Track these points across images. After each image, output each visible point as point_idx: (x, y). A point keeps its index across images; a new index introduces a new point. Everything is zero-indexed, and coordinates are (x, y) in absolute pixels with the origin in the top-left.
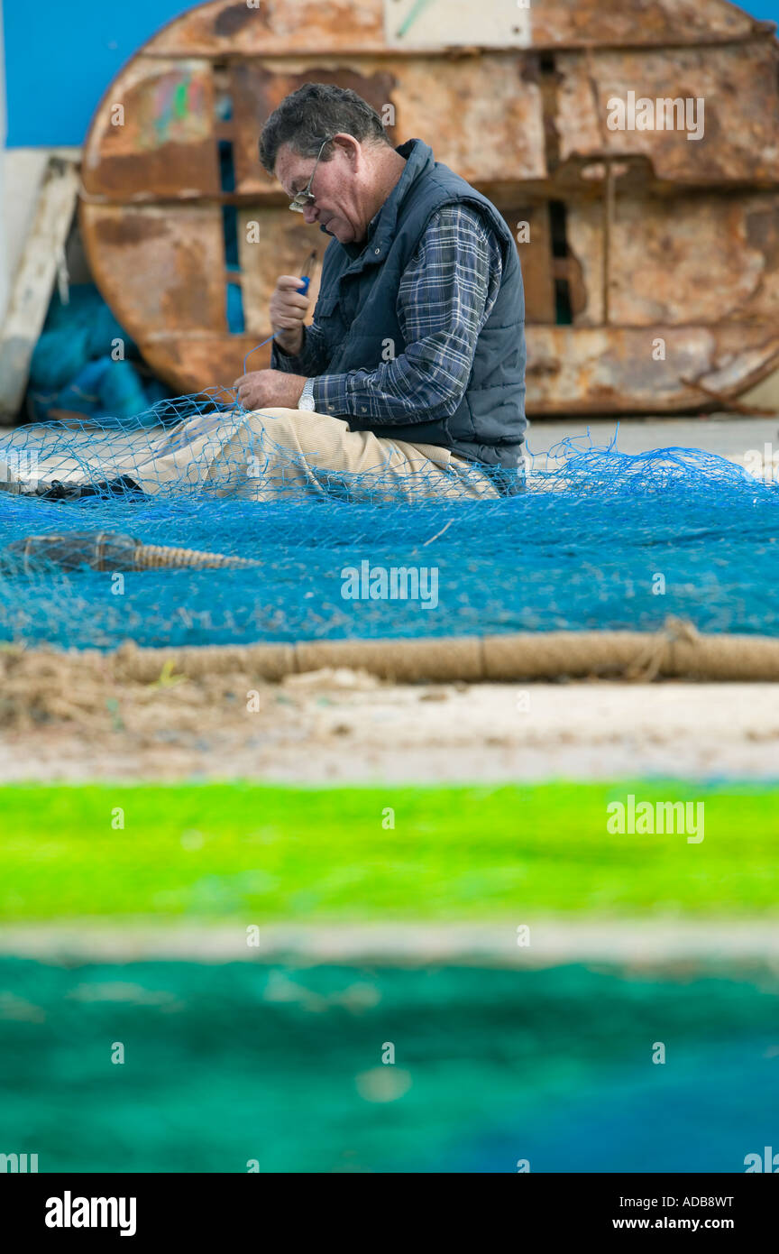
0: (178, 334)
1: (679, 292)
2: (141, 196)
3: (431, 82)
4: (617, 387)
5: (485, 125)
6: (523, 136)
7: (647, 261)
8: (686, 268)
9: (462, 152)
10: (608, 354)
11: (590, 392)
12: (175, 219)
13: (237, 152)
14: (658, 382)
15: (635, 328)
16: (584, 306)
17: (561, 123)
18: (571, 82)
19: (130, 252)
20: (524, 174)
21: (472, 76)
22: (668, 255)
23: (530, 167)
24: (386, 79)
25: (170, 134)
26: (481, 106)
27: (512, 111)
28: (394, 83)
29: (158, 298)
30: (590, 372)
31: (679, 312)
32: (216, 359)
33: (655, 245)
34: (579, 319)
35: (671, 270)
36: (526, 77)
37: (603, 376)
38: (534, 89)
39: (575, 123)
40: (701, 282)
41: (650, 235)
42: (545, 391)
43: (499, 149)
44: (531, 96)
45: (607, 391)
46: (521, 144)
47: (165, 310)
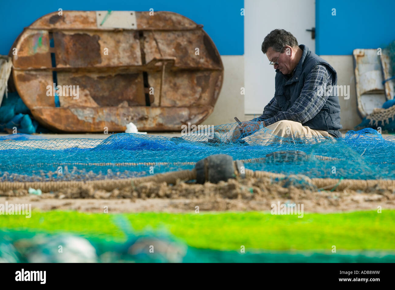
0: (41, 107)
1: (179, 98)
2: (30, 68)
3: (109, 38)
4: (164, 123)
5: (124, 50)
6: (135, 54)
7: (170, 89)
8: (181, 91)
9: (119, 58)
10: (161, 114)
11: (156, 125)
12: (39, 75)
13: (56, 56)
14: (175, 122)
15: (168, 107)
16: (153, 101)
17: (145, 50)
18: (147, 39)
19: (27, 83)
20: (136, 64)
21: (121, 37)
22: (175, 87)
23: (138, 62)
24: (97, 37)
25: (37, 51)
26: (123, 45)
27: (132, 47)
28: (99, 38)
29: (35, 97)
30: (156, 119)
31: (179, 103)
32: (52, 114)
33: (172, 85)
34: (152, 105)
35: (176, 92)
36: (135, 37)
37: (160, 120)
38: (138, 41)
39: (149, 51)
40: (185, 95)
41: (170, 82)
42: (144, 124)
43: (129, 57)
44: (137, 43)
45: (161, 125)
46: (135, 56)
47: (37, 100)
